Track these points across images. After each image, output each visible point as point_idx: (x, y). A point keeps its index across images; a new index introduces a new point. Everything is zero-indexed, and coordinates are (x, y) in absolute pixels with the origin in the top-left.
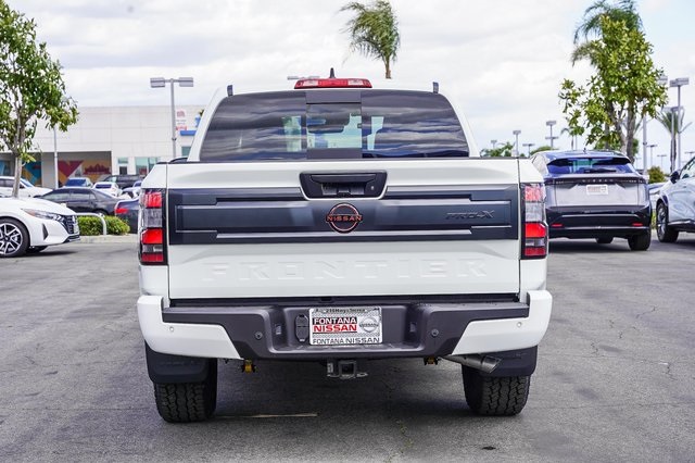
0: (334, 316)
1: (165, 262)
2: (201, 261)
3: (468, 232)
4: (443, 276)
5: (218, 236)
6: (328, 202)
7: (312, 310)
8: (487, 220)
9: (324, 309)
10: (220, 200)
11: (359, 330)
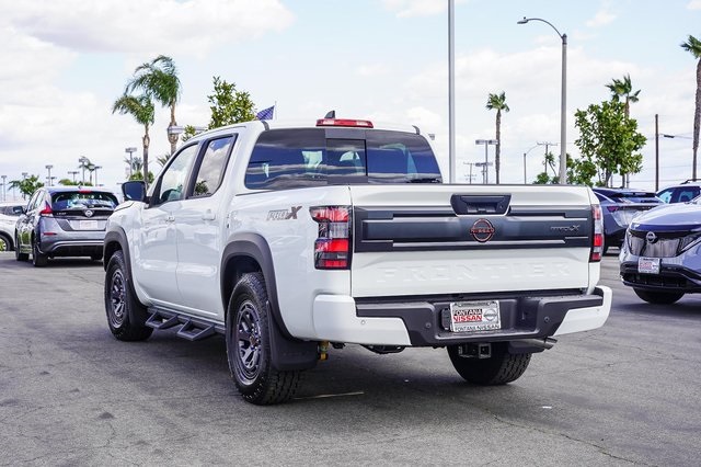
0: (467, 308)
1: (348, 267)
2: (375, 266)
3: (562, 241)
4: (542, 275)
5: (395, 245)
6: (472, 218)
7: (452, 304)
8: (575, 233)
9: (460, 303)
10: (396, 215)
11: (484, 319)
